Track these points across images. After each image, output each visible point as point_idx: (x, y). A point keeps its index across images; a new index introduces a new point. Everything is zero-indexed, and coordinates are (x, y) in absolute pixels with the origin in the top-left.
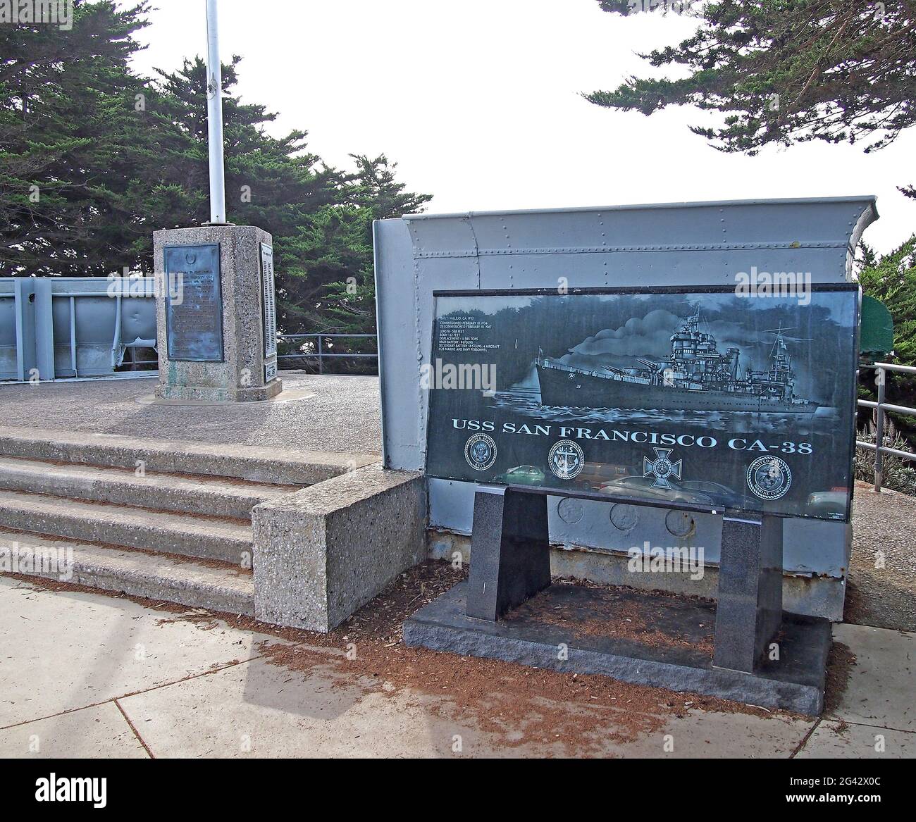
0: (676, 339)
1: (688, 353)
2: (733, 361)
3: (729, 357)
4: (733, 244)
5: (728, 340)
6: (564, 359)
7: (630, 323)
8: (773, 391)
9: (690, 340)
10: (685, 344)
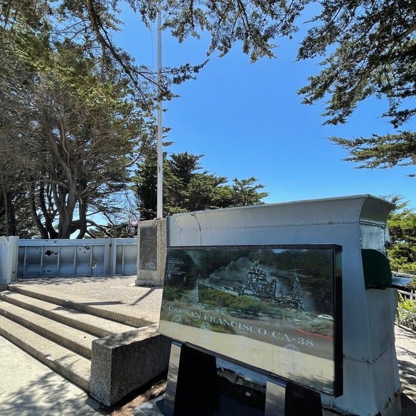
0: (250, 273)
1: (254, 280)
2: (274, 286)
3: (272, 284)
4: (300, 223)
5: (272, 274)
6: (207, 280)
7: (232, 263)
8: (293, 305)
9: (255, 274)
10: (253, 275)
